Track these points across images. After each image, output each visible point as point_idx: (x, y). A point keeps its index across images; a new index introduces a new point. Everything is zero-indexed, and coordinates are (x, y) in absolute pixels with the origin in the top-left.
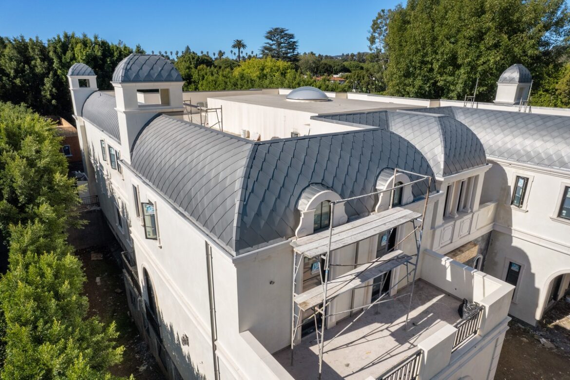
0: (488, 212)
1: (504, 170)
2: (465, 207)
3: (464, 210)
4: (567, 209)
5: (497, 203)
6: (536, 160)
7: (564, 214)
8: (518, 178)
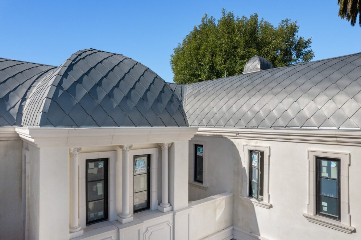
0: (215, 210)
1: (232, 142)
2: (160, 202)
3: (159, 207)
4: (328, 199)
5: (231, 195)
6: (267, 122)
7: (325, 209)
8: (251, 152)
